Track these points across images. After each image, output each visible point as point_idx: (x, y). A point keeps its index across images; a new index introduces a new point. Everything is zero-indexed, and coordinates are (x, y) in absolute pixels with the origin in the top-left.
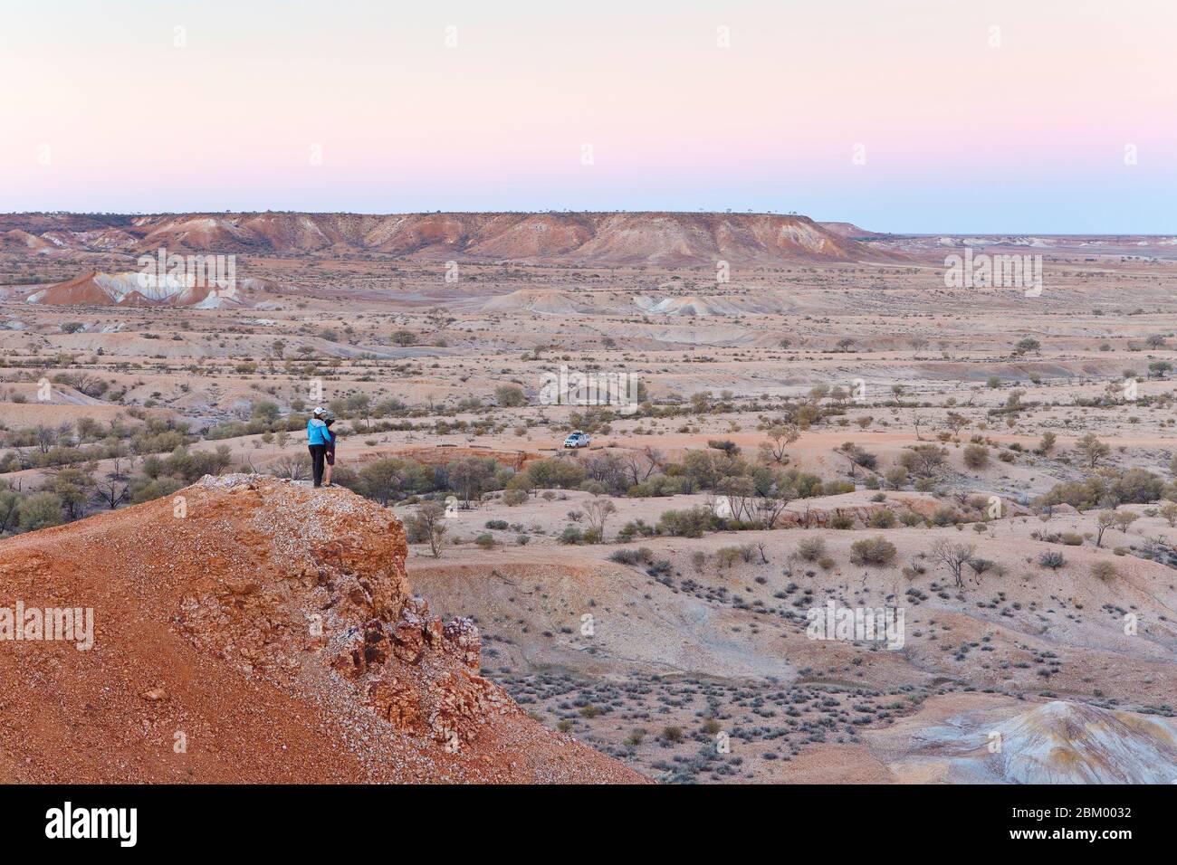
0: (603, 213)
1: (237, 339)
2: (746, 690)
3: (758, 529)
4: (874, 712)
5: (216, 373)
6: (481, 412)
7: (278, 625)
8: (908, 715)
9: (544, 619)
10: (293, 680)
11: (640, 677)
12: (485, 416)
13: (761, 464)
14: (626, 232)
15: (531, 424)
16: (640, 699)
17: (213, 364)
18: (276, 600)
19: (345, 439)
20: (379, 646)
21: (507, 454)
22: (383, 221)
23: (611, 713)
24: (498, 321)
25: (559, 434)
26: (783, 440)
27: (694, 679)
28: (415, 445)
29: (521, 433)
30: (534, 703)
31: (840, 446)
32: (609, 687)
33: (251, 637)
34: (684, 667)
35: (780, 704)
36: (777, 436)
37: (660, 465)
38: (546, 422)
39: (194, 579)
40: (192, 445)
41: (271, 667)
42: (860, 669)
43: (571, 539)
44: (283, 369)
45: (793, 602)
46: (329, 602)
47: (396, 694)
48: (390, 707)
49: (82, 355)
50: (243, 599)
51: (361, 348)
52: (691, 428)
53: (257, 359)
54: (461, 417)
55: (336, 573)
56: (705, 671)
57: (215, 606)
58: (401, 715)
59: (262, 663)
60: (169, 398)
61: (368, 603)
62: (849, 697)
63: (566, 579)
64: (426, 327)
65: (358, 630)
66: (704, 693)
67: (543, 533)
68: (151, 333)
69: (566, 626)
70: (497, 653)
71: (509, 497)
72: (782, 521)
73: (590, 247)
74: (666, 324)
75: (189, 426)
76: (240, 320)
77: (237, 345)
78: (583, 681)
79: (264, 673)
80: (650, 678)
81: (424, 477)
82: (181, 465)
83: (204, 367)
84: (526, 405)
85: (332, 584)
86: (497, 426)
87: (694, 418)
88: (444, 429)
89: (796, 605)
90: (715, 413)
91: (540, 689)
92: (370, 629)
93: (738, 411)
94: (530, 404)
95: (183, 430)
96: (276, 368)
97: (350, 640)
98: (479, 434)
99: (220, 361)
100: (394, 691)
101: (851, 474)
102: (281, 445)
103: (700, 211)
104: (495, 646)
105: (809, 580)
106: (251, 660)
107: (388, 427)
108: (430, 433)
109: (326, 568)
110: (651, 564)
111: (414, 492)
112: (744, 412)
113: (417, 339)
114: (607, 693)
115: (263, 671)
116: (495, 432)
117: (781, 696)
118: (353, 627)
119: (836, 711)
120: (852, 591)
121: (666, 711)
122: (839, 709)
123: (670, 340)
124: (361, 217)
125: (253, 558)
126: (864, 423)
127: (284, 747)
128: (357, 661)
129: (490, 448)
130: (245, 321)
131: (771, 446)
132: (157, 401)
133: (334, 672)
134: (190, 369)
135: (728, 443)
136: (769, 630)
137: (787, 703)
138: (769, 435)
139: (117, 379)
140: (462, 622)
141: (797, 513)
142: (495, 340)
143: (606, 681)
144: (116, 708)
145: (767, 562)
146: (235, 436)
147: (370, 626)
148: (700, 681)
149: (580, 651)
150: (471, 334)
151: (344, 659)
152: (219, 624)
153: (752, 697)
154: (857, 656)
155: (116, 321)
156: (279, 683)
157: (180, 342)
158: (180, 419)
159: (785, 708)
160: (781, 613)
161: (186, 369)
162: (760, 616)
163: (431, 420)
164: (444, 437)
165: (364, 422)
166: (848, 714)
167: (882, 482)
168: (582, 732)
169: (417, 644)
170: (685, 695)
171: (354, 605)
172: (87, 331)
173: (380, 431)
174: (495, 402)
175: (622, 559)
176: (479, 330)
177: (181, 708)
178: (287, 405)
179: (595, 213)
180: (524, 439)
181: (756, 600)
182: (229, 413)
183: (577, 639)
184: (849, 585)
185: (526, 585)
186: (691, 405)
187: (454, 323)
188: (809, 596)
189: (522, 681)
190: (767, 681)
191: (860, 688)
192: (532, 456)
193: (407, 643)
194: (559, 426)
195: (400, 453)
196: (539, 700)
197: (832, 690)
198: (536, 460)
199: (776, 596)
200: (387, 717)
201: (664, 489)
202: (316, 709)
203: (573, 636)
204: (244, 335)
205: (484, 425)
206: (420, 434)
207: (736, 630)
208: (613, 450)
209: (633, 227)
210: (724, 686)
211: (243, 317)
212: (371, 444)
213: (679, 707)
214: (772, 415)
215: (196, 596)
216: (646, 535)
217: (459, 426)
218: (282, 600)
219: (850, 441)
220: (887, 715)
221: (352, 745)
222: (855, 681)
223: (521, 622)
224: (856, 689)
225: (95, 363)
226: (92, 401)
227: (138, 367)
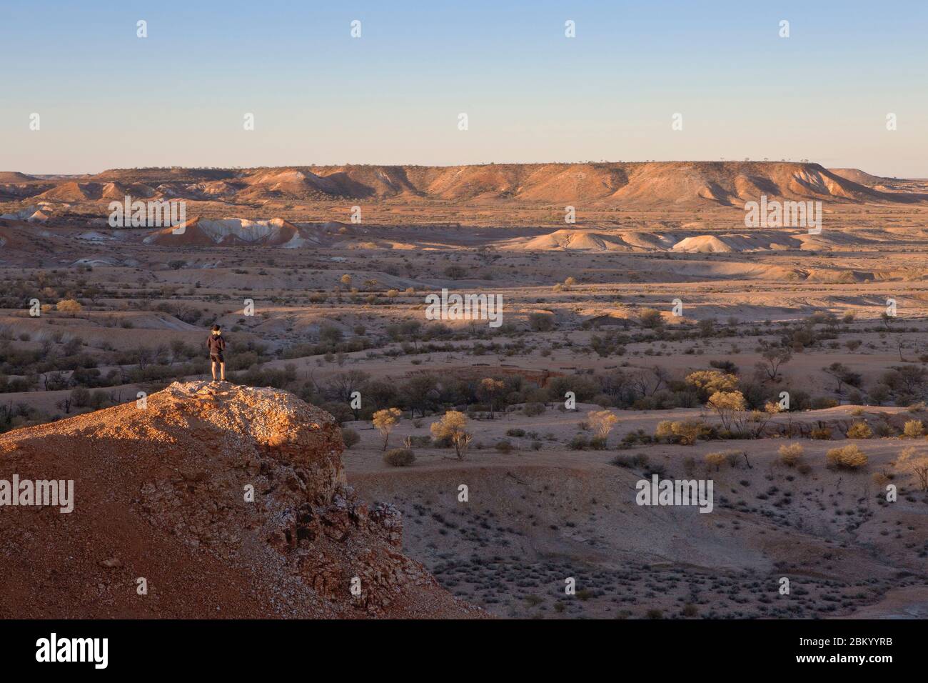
0: (636, 163)
1: (313, 274)
2: (724, 579)
3: (745, 438)
4: (839, 601)
5: (292, 303)
6: (514, 335)
7: (224, 507)
8: (870, 605)
9: (551, 514)
10: (234, 553)
11: (632, 566)
12: (517, 339)
13: (756, 382)
14: (656, 179)
15: (556, 346)
16: (630, 585)
17: (291, 296)
18: (223, 486)
19: (394, 359)
20: (310, 526)
21: (532, 372)
22: (445, 172)
23: (603, 596)
24: (538, 258)
25: (580, 355)
26: (776, 360)
27: (680, 568)
28: (453, 364)
29: (546, 354)
30: (537, 586)
31: (829, 367)
32: (604, 574)
33: (199, 516)
34: (672, 558)
35: (754, 592)
36: (771, 357)
37: (667, 382)
38: (570, 345)
39: (153, 467)
40: (266, 364)
41: (215, 542)
42: (830, 563)
43: (579, 446)
44: (349, 299)
45: (773, 503)
46: (269, 488)
47: (321, 566)
48: (315, 577)
49: (182, 287)
50: (194, 485)
51: (418, 281)
52: (696, 350)
53: (328, 292)
54: (496, 341)
55: (276, 464)
56: (691, 561)
57: (169, 491)
58: (325, 584)
59: (208, 539)
60: (251, 324)
61: (302, 490)
62: (818, 587)
63: (571, 480)
64: (475, 263)
65: (290, 512)
66: (687, 581)
67: (555, 440)
68: (242, 269)
69: (570, 520)
70: (509, 544)
71: (528, 409)
72: (768, 431)
73: (622, 192)
74: (685, 259)
75: (266, 348)
76: (318, 258)
77: (313, 279)
78: (582, 568)
79: (209, 547)
80: (641, 567)
81: (460, 392)
82: (255, 380)
83: (283, 298)
84: (555, 329)
85: (272, 474)
86: (526, 348)
87: (700, 342)
88: (480, 351)
89: (776, 505)
90: (720, 337)
91: (544, 575)
92: (301, 511)
93: (740, 335)
94: (560, 329)
95: (260, 351)
96: (343, 298)
97: (284, 520)
98: (510, 355)
99: (297, 292)
100: (320, 564)
101: (838, 391)
102: (340, 364)
103: (721, 161)
104: (507, 537)
105: (788, 483)
106: (199, 536)
107: (433, 349)
108: (468, 354)
109: (268, 460)
110: (647, 467)
111: (451, 404)
112: (746, 336)
113: (466, 273)
114: (601, 580)
115: (208, 545)
116: (525, 353)
117: (756, 585)
118: (287, 509)
119: (804, 599)
120: (827, 493)
121: (651, 595)
122: (807, 597)
123: (688, 274)
124: (426, 169)
125: (206, 451)
126: (853, 346)
127: (218, 608)
128: (289, 538)
129: (517, 366)
130: (322, 259)
131: (765, 366)
132: (242, 326)
133: (269, 547)
134: (271, 299)
135: (727, 363)
136: (748, 526)
137: (760, 591)
138: (764, 356)
139: (209, 308)
140: (388, 507)
141: (783, 425)
142: (534, 274)
143: (602, 569)
144: (77, 573)
145: (751, 467)
146: (303, 356)
147: (302, 509)
148: (685, 570)
149: (581, 542)
150: (514, 269)
151: (278, 536)
152: (172, 506)
153: (730, 585)
154: (828, 551)
155: (214, 259)
156: (220, 555)
157: (264, 276)
158: (259, 342)
159: (759, 595)
160: (763, 512)
161: (268, 299)
162: (742, 514)
163: (470, 343)
164: (479, 357)
165: (412, 345)
166: (814, 602)
167: (866, 399)
168: (576, 612)
169: (344, 525)
170: (670, 582)
171: (290, 491)
172: (189, 268)
173: (426, 352)
174: (528, 327)
175: (622, 463)
176: (520, 265)
177: (132, 574)
178: (351, 330)
179: (629, 163)
180: (548, 359)
181: (741, 500)
182: (301, 337)
183: (579, 532)
184: (825, 488)
185: (536, 485)
186: (699, 330)
187: (500, 259)
188: (788, 498)
189: (529, 568)
190: (745, 572)
191: (829, 580)
192: (554, 374)
193: (335, 524)
194: (580, 349)
195: (440, 371)
196: (541, 585)
197: (803, 580)
198: (558, 377)
199: (758, 497)
200: (312, 585)
201: (665, 403)
202: (250, 577)
203: (575, 530)
204: (320, 271)
205: (515, 347)
206: (461, 354)
207: (720, 526)
208: (625, 369)
209: (661, 175)
210: (705, 574)
211: (320, 255)
212: (416, 363)
213: (663, 593)
214: (770, 339)
215: (154, 482)
216: (645, 443)
217: (493, 348)
218: (229, 486)
219: (838, 361)
220: (851, 604)
221: (278, 608)
222: (825, 573)
223: (531, 517)
224: (824, 581)
225: (192, 295)
226: (188, 327)
227: (227, 297)
